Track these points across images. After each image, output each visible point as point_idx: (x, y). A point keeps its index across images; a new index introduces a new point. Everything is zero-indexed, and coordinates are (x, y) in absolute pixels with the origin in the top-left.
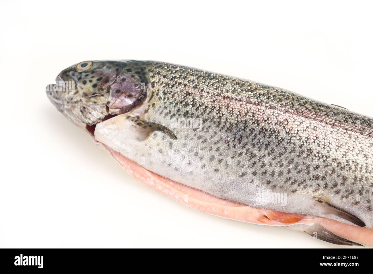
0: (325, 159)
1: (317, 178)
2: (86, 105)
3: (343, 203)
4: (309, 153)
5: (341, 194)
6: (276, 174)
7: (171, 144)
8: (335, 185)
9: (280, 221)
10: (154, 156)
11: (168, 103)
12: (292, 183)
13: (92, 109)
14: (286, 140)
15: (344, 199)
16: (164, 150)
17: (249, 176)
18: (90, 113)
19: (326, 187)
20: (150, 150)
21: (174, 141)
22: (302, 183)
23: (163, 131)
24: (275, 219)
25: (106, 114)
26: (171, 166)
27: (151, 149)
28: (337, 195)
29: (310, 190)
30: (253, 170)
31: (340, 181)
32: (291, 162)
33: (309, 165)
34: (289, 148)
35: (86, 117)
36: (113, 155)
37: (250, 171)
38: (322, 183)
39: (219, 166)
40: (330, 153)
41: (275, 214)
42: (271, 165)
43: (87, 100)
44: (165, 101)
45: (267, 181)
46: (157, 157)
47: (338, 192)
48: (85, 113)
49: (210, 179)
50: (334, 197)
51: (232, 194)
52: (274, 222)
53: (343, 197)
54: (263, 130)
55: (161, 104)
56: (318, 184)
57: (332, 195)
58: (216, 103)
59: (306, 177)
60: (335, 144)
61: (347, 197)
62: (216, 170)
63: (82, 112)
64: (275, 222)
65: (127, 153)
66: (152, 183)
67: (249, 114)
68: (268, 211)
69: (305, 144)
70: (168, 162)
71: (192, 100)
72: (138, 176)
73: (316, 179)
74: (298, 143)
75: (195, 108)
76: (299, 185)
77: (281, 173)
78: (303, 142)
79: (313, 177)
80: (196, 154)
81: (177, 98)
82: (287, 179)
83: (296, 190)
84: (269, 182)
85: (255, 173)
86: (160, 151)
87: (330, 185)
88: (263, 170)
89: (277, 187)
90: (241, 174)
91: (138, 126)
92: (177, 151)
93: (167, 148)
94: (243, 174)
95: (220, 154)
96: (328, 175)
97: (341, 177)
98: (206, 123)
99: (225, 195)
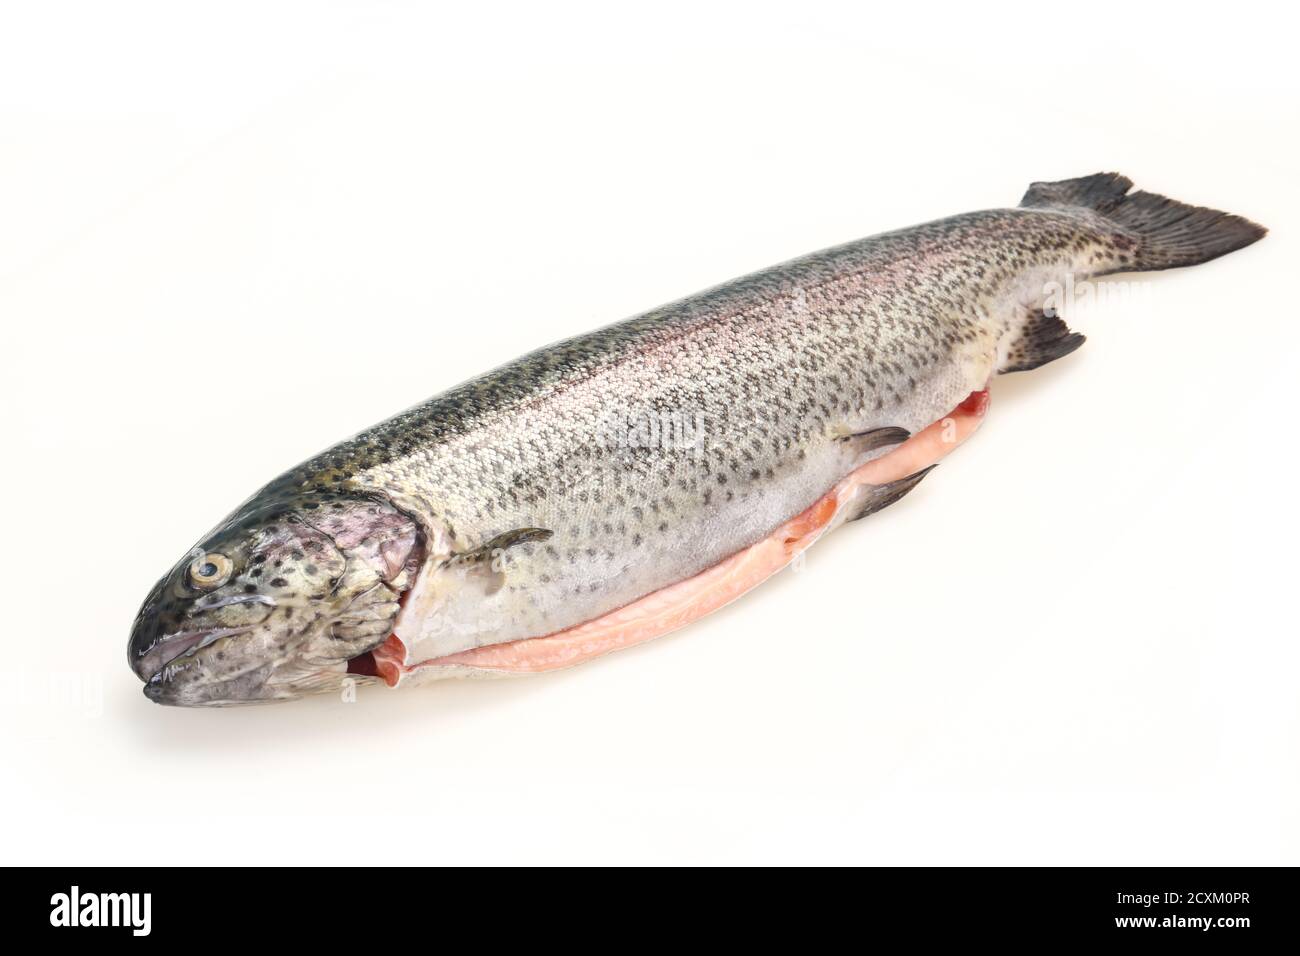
0: (780, 372)
1: (804, 409)
2: (339, 614)
3: (866, 420)
4: (755, 382)
5: (852, 408)
6: (753, 452)
7: (550, 550)
8: (834, 400)
9: (817, 526)
10: (542, 599)
11: (467, 491)
12: (787, 446)
13: (360, 609)
14: (705, 390)
15: (861, 411)
16: (548, 571)
17: (719, 492)
18: (361, 623)
19: (827, 413)
20: (527, 593)
21: (552, 541)
22: (797, 433)
23: (518, 539)
24: (806, 530)
25: (395, 597)
26: (582, 591)
27: (529, 590)
28: (849, 413)
29: (816, 434)
30: (714, 477)
31: (832, 389)
32: (750, 416)
33: (776, 399)
34: (724, 397)
35: (356, 639)
36: (468, 666)
37: (712, 482)
38: (817, 411)
39: (660, 515)
40: (775, 359)
41: (799, 522)
42: (729, 445)
43: (334, 603)
44: (457, 491)
45: (752, 474)
46: (548, 596)
47: (846, 408)
48: (348, 634)
49: (663, 552)
50: (848, 420)
51: (713, 546)
52: (808, 537)
53: (858, 410)
54: (656, 403)
55: (459, 503)
56: (816, 417)
57: (845, 419)
58: (535, 424)
59: (792, 420)
60: (761, 342)
61: (862, 405)
62: (663, 527)
63: (338, 637)
64: (810, 535)
65: (496, 633)
66: (574, 653)
67: (604, 397)
68: (787, 527)
69: (732, 373)
70: (571, 587)
71: (494, 452)
72: (542, 662)
73: (806, 411)
74: (724, 379)
75: (518, 458)
76: (798, 441)
77: (757, 445)
78: (728, 373)
79: (800, 412)
80: (608, 528)
81: (469, 470)
82: (774, 446)
83: (802, 451)
84: (756, 475)
85: (722, 479)
86: (546, 579)
87: (829, 406)
88: (728, 463)
89: (774, 471)
90: (704, 500)
91: (481, 564)
92: (572, 555)
93: (551, 562)
94: (707, 496)
95: (644, 496)
96: (811, 392)
97: (828, 381)
98: (565, 468)
99: (702, 561)
